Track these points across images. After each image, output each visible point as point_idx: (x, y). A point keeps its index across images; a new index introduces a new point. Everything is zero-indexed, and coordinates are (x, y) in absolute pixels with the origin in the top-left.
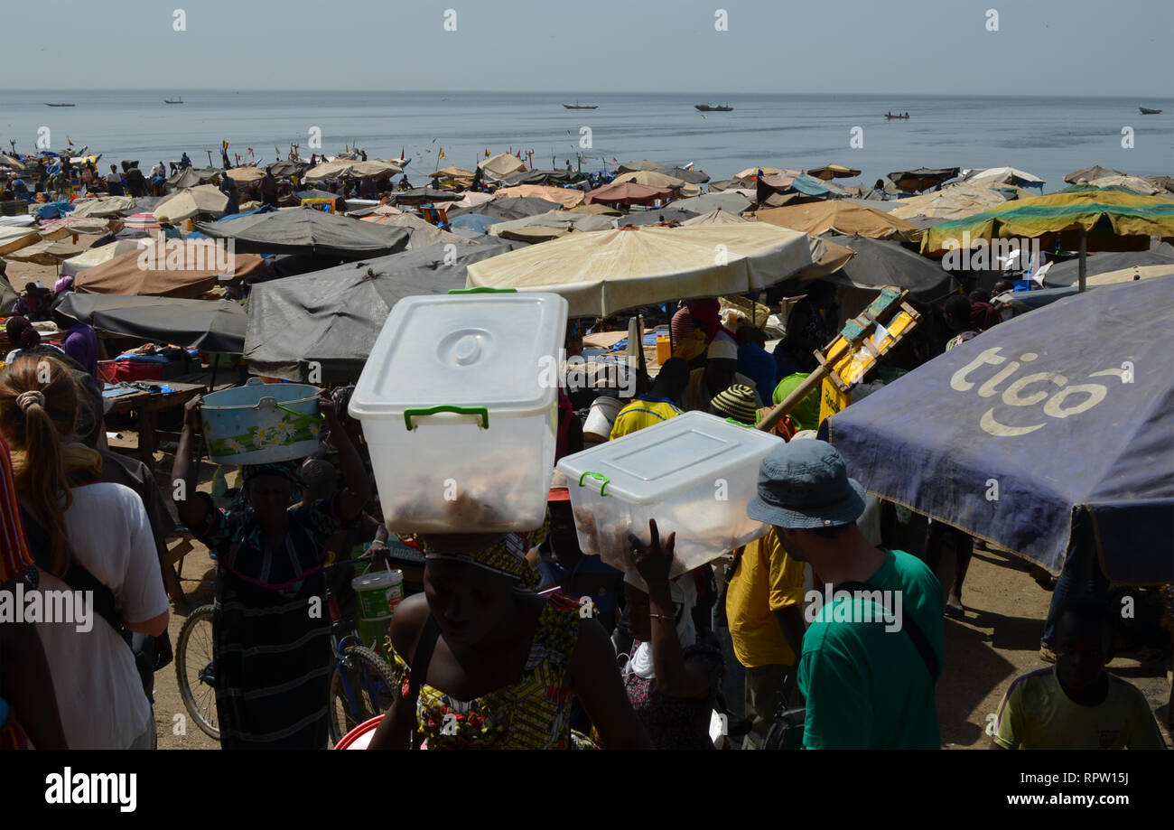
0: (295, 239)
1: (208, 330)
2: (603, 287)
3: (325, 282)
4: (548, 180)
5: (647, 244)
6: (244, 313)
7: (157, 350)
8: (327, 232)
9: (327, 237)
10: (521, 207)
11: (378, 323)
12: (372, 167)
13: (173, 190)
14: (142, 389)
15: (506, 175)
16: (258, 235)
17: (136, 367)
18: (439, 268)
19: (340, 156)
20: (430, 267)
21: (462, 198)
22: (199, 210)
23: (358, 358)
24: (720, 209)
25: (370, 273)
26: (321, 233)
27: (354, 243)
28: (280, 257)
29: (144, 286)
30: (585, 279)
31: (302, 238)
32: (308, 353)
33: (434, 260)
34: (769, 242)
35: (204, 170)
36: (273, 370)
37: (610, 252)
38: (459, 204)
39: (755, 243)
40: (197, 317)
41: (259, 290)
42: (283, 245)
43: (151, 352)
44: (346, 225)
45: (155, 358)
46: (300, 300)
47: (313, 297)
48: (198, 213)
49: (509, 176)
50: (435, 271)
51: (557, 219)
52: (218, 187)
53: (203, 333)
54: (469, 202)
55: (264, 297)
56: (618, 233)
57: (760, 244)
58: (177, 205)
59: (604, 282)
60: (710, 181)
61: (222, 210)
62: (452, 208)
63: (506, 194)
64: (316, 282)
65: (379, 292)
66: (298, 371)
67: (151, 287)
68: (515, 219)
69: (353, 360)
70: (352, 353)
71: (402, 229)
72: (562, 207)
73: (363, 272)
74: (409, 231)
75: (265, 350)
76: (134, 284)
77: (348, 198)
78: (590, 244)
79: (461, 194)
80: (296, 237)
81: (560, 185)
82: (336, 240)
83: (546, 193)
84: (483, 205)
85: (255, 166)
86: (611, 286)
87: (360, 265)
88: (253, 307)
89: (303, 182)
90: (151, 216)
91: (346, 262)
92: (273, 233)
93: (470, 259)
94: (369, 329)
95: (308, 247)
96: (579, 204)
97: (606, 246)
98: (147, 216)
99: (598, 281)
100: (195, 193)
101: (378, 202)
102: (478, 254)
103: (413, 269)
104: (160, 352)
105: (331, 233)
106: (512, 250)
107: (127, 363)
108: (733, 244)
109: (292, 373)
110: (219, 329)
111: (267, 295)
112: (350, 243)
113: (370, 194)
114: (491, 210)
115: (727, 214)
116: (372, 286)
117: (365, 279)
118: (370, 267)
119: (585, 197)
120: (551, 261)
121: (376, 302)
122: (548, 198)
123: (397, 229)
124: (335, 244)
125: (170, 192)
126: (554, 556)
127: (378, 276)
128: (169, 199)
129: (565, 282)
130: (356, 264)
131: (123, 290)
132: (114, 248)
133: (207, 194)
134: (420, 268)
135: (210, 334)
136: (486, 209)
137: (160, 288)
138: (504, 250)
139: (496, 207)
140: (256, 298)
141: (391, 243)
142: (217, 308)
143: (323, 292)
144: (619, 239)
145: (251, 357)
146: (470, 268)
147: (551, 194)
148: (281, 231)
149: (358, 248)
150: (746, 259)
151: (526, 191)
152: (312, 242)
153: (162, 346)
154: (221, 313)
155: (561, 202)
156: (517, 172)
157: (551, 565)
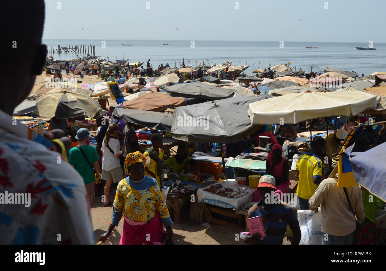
0: (193, 93)
1: (160, 122)
2: (295, 113)
3: (200, 107)
4: (296, 75)
5: (314, 98)
6: (172, 117)
7: (148, 130)
8: (205, 91)
9: (205, 92)
10: (283, 84)
11: (216, 123)
12: (232, 69)
13: (162, 75)
14: (141, 142)
15: (280, 72)
16: (181, 91)
17: (141, 135)
18: (240, 104)
19: (223, 64)
20: (237, 104)
21: (262, 81)
22: (169, 82)
23: (209, 134)
24: (351, 86)
25: (215, 105)
26: (203, 91)
27: (215, 95)
28: (190, 99)
29: (144, 107)
30: (288, 110)
31: (196, 92)
32: (191, 132)
33: (238, 101)
34: (361, 99)
35: (172, 68)
36: (180, 137)
37: (300, 100)
38: (261, 82)
39: (356, 99)
40: (157, 118)
41: (178, 109)
42: (189, 94)
43: (146, 130)
44: (212, 88)
45: (147, 132)
46: (191, 114)
47: (195, 112)
48: (169, 83)
49: (281, 73)
50: (238, 105)
51: (294, 89)
52: (176, 74)
53: (158, 123)
54: (265, 82)
55: (179, 112)
56: (304, 94)
57: (357, 100)
58: (161, 81)
59: (295, 111)
60: (359, 77)
61: (177, 82)
62: (259, 84)
63: (278, 80)
64: (197, 108)
65: (218, 112)
66: (187, 138)
67: (147, 108)
68: (280, 88)
69: (207, 135)
70: (206, 133)
71: (232, 90)
72: (299, 84)
73: (213, 104)
74: (234, 91)
75: (178, 130)
76: (141, 107)
77: (222, 79)
78: (293, 97)
79: (262, 79)
80: (194, 92)
81: (300, 77)
82: (208, 93)
83: (294, 79)
84: (269, 83)
85: (190, 67)
86: (298, 113)
87: (213, 102)
88: (175, 115)
89: (206, 73)
90: (153, 84)
91: (208, 101)
92: (187, 90)
93: (251, 102)
94: (213, 125)
95: (198, 96)
96: (306, 84)
97: (299, 98)
98: (152, 84)
99: (293, 110)
100: (168, 76)
101: (233, 81)
102: (254, 100)
103: (230, 104)
104: (149, 130)
105: (206, 91)
106: (267, 98)
107: (138, 133)
108: (347, 99)
109: (186, 138)
110: (163, 122)
111: (180, 111)
112: (213, 95)
113: (230, 78)
114: (272, 85)
115: (353, 88)
116: (215, 110)
117: (214, 107)
118: (216, 103)
119: (308, 81)
120: (278, 103)
121: (216, 116)
122: (294, 81)
123: (230, 90)
124: (207, 95)
125: (161, 76)
126: (263, 207)
127: (218, 106)
128: (160, 78)
129: (282, 110)
130: (211, 102)
131: (138, 108)
132: (138, 94)
133: (172, 77)
134: (233, 104)
135: (160, 124)
136: (270, 84)
137: (150, 108)
138: (264, 99)
139: (274, 84)
140: (177, 112)
141: (228, 95)
142: (164, 115)
143: (199, 111)
144: (304, 96)
145: (173, 132)
146: (250, 105)
147: (295, 80)
148: (189, 90)
149: (215, 97)
150: (350, 104)
151: (286, 78)
152: (199, 94)
153: (150, 128)
154: (165, 117)
155: (299, 83)
156: (285, 72)
157: (262, 210)
